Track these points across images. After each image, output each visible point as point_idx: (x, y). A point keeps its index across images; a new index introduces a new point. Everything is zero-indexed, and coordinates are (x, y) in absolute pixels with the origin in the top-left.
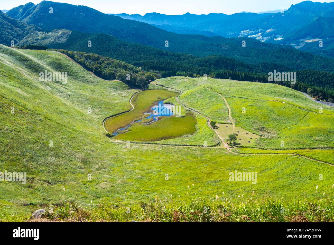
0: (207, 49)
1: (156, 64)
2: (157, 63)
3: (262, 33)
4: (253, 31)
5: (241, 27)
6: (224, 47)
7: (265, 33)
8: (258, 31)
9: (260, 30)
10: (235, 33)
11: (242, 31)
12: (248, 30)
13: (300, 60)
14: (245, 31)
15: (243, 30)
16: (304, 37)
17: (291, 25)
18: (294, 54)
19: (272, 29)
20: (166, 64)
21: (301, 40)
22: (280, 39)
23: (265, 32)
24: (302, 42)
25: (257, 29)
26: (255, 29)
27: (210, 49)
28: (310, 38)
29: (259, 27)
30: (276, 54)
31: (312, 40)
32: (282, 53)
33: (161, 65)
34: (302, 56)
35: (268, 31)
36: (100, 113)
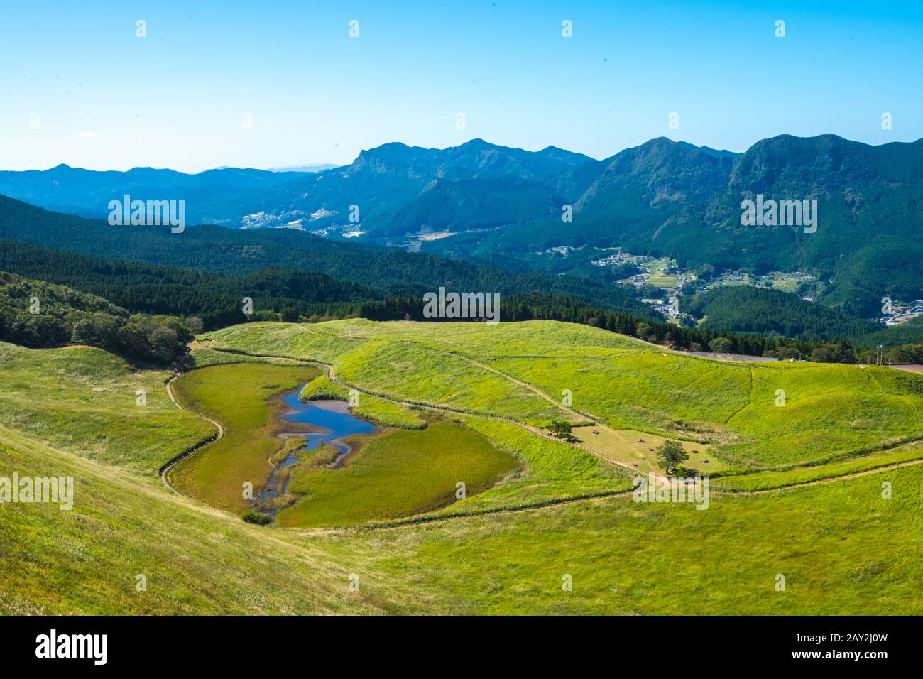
0: (199, 261)
1: (132, 295)
2: (134, 293)
3: (301, 220)
4: (276, 215)
5: (241, 206)
6: (246, 253)
7: (310, 220)
8: (291, 215)
9: (294, 213)
10: (228, 221)
11: (246, 217)
12: (263, 213)
13: (450, 279)
14: (253, 216)
15: (248, 213)
16: (415, 228)
17: (372, 200)
18: (432, 264)
19: (326, 209)
20: (164, 295)
21: (409, 235)
22: (356, 234)
23: (309, 217)
24: (415, 239)
25: (286, 211)
26: (281, 209)
27: (208, 259)
28: (427, 231)
29: (291, 206)
30: (390, 267)
31: (434, 234)
32: (403, 265)
33: (148, 297)
34: (453, 269)
35: (316, 215)
36: (121, 457)
